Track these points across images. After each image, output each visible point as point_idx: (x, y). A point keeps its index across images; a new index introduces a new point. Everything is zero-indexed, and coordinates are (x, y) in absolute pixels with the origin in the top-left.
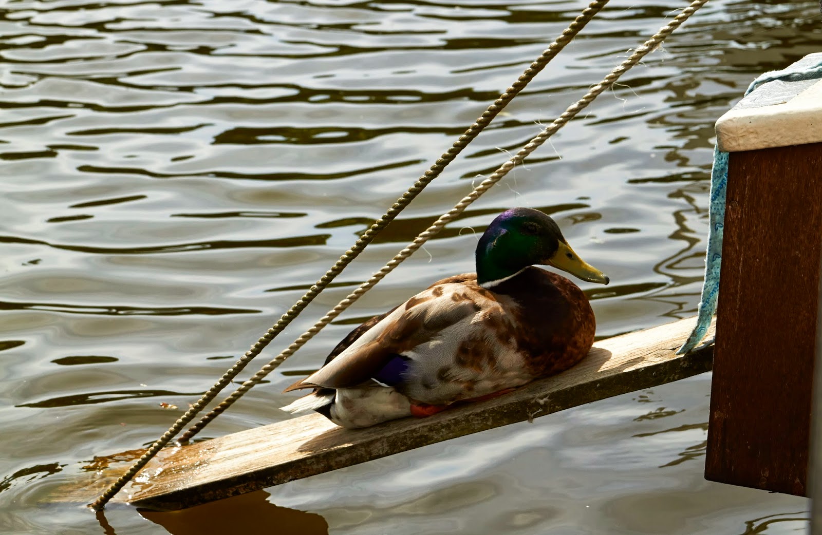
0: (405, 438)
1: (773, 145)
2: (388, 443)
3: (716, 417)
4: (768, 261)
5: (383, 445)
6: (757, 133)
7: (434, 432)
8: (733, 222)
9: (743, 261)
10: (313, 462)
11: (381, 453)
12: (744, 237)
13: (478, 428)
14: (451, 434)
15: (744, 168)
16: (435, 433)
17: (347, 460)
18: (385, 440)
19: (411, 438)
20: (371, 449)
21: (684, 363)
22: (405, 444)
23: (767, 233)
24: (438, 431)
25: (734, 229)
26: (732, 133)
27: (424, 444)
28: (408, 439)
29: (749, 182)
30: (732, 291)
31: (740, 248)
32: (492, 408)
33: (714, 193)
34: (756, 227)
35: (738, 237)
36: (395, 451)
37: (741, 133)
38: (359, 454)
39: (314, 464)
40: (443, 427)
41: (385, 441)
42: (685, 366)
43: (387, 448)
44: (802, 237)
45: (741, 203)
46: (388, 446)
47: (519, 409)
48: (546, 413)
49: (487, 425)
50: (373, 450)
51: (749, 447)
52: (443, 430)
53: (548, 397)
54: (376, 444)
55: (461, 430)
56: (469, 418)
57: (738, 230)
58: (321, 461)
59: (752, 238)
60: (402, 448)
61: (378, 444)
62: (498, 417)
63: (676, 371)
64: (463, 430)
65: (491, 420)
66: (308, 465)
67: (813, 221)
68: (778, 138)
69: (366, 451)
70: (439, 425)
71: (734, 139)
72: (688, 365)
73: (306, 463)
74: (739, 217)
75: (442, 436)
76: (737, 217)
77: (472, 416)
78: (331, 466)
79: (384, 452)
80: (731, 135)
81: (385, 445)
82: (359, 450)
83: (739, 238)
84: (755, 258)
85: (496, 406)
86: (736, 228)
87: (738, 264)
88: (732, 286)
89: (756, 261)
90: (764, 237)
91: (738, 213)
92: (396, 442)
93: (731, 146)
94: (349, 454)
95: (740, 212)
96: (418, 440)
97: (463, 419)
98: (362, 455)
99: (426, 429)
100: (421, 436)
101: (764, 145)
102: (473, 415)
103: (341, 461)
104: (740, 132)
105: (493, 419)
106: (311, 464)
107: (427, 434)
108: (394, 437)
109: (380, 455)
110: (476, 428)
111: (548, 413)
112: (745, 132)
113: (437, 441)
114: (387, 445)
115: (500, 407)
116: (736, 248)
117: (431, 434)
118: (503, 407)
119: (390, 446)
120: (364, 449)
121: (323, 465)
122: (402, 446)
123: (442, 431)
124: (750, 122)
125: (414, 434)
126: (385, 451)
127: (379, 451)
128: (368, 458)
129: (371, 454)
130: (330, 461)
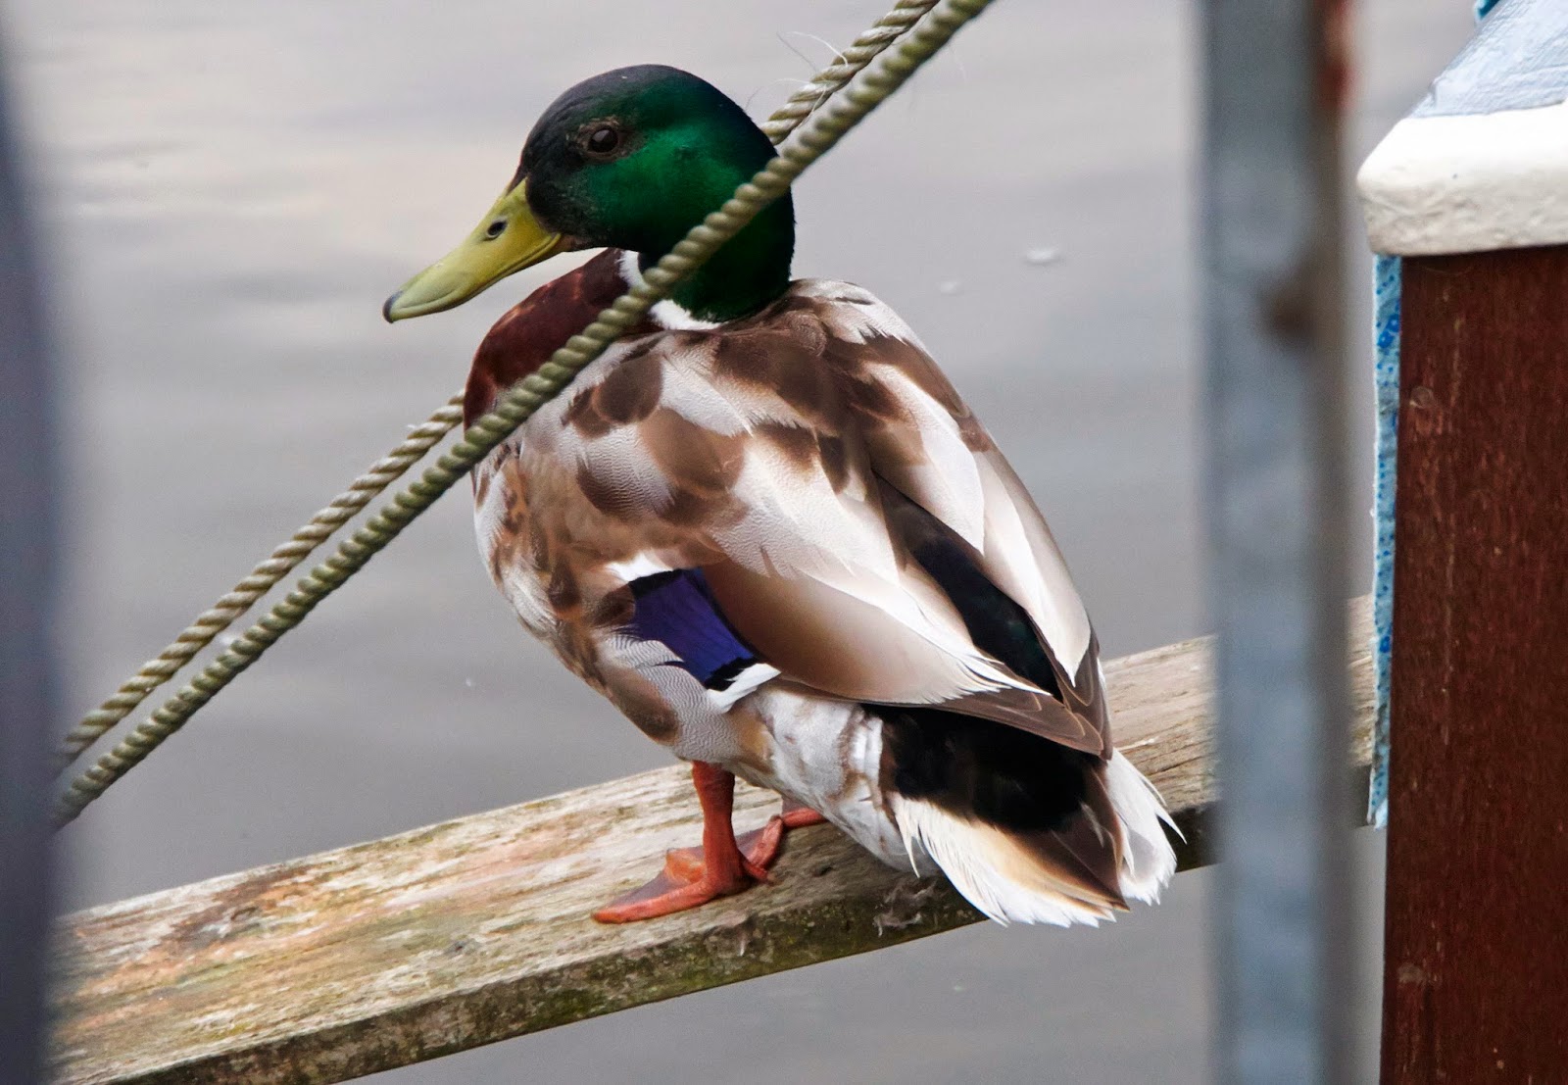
0: (521, 998)
1: (1523, 241)
2: (471, 1012)
3: (1404, 977)
4: (1527, 553)
5: (456, 1019)
6: (1476, 207)
7: (606, 981)
8: (1424, 446)
9: (1457, 554)
10: (250, 1065)
11: (451, 1039)
12: (1453, 486)
13: (734, 972)
14: (654, 989)
15: (1446, 298)
16: (609, 984)
17: (351, 1059)
18: (462, 1004)
19: (539, 1000)
20: (422, 1029)
22: (521, 1015)
23: (1519, 476)
24: (616, 978)
25: (1426, 464)
26: (1403, 203)
27: (579, 1016)
28: (530, 1003)
29: (1461, 335)
30: (1429, 634)
31: (1446, 518)
32: (772, 916)
33: (1384, 324)
34: (1489, 459)
35: (1437, 488)
36: (493, 1035)
37: (1431, 207)
38: (386, 1044)
39: (255, 1071)
40: (630, 967)
41: (462, 1006)
43: (467, 1028)
45: (1442, 393)
46: (469, 1022)
47: (853, 919)
48: (931, 931)
49: (762, 963)
50: (428, 1030)
51: (1500, 1064)
52: (632, 976)
53: (933, 885)
54: (434, 1015)
55: (684, 977)
56: (706, 942)
57: (1437, 469)
58: (274, 1062)
59: (1479, 490)
60: (514, 1027)
61: (442, 1016)
62: (791, 942)
64: (689, 975)
65: (771, 951)
66: (238, 1074)
68: (1535, 222)
69: (407, 1035)
70: (619, 961)
71: (1411, 221)
73: (230, 1067)
74: (1439, 431)
75: (628, 994)
76: (1434, 430)
77: (713, 938)
78: (305, 1075)
79: (461, 1038)
80: (1405, 211)
81: (463, 1017)
82: (385, 1032)
83: (1443, 489)
84: (1489, 544)
85: (782, 909)
86: (1431, 462)
87: (1442, 561)
88: (1429, 621)
89: (1494, 555)
90: (1514, 489)
91: (1436, 421)
92: (495, 1008)
93: (1403, 239)
94: (355, 1042)
95: (1440, 418)
96: (559, 1004)
97: (688, 945)
98: (394, 1046)
99: (581, 974)
100: (567, 995)
101: (1495, 240)
102: (717, 934)
103: (334, 1063)
104: (1429, 202)
105: (776, 944)
106: (244, 1071)
107: (586, 986)
108: (487, 996)
109: (448, 1045)
110: (728, 973)
111: (935, 929)
112: (1440, 203)
113: (616, 1007)
114: (467, 1017)
115: (794, 912)
116: (1435, 519)
117: (597, 988)
118: (804, 912)
119: (477, 1020)
120: (399, 1030)
121: (280, 1074)
122: (513, 1021)
123: (629, 980)
124: (1455, 176)
125: (546, 988)
126: (464, 1035)
127: (446, 1035)
128: (414, 1056)
129: (421, 1044)
130: (302, 1062)
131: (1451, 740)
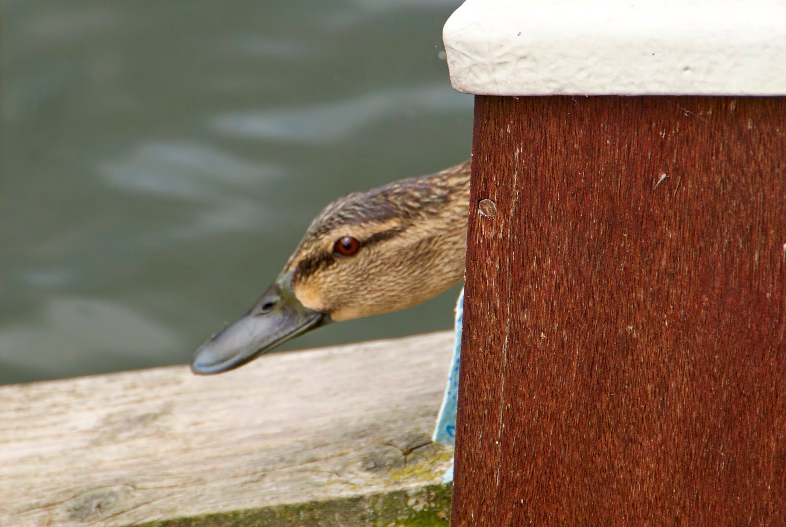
4: (566, 339)
6: (535, 60)
8: (488, 247)
9: (511, 335)
12: (511, 281)
15: (509, 130)
21: (417, 503)
23: (562, 279)
25: (489, 261)
26: (477, 52)
29: (520, 161)
30: (487, 397)
31: (503, 304)
34: (539, 263)
35: (497, 281)
37: (499, 57)
42: (419, 508)
44: (641, 296)
45: (503, 206)
57: (497, 266)
59: (530, 287)
63: (399, 518)
67: (664, 263)
68: (581, 76)
71: (483, 67)
72: (425, 507)
74: (500, 236)
76: (496, 235)
80: (479, 59)
83: (501, 283)
84: (537, 329)
86: (493, 260)
87: (499, 340)
88: (488, 387)
89: (540, 338)
90: (558, 287)
91: (498, 228)
93: (478, 82)
95: (502, 226)
101: (549, 88)
104: (497, 53)
112: (506, 54)
116: (495, 305)
124: (519, 34)
131: (502, 482)
